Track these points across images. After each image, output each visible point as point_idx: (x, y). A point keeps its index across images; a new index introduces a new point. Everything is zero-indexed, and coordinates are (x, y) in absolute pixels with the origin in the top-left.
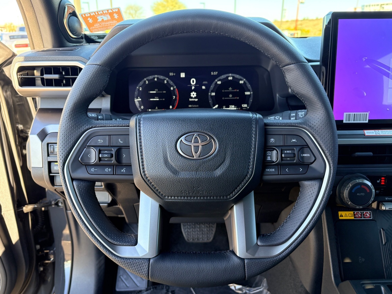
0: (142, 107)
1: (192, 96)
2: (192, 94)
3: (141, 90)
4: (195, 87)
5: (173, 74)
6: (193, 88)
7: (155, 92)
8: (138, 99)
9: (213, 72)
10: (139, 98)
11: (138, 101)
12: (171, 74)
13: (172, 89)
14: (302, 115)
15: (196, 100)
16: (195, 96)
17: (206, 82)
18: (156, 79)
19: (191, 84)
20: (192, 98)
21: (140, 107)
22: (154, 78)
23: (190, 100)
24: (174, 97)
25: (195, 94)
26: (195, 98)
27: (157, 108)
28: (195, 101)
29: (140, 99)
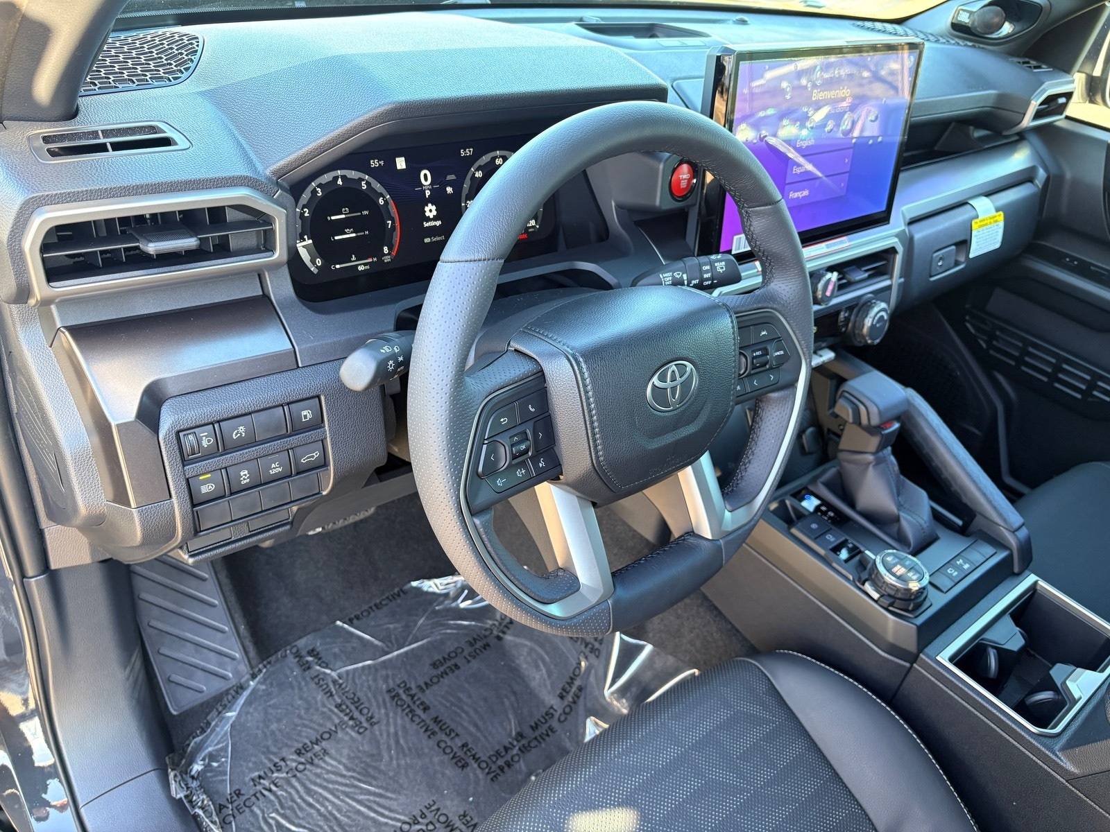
0: (319, 262)
1: (428, 214)
2: (427, 209)
3: (306, 215)
4: (430, 190)
5: (378, 162)
6: (428, 193)
7: (343, 216)
8: (304, 240)
9: (465, 150)
10: (306, 237)
11: (303, 246)
12: (374, 163)
13: (381, 201)
14: (722, 268)
15: (438, 223)
16: (434, 213)
17: (451, 177)
18: (340, 182)
19: (422, 185)
20: (428, 219)
21: (313, 262)
22: (336, 178)
23: (426, 225)
24: (390, 222)
25: (434, 208)
26: (435, 218)
27: (354, 258)
28: (435, 225)
29: (310, 241)
